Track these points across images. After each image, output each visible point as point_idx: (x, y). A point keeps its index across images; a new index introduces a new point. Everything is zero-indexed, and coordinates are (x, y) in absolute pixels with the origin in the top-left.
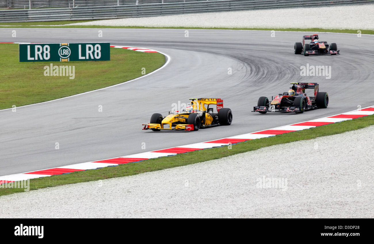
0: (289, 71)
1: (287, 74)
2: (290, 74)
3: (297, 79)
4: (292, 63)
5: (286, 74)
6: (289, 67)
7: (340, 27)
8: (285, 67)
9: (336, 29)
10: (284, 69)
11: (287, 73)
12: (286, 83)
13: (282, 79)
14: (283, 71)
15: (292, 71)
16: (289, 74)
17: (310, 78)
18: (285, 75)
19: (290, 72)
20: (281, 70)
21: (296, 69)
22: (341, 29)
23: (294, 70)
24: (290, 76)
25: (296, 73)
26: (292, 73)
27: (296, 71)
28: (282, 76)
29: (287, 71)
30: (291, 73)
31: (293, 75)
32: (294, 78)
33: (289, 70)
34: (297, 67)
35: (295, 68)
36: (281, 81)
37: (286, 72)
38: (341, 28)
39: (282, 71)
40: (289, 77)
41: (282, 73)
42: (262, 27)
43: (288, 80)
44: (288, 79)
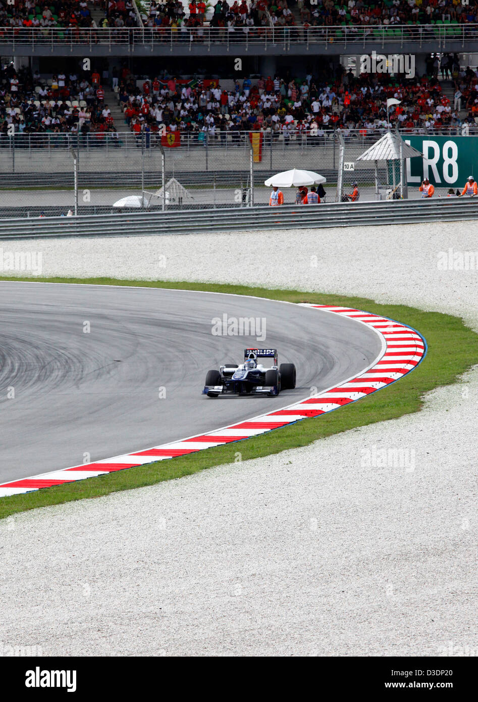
0: (58, 364)
1: (56, 369)
2: (61, 371)
3: (74, 380)
4: (64, 348)
5: (53, 370)
6: (60, 356)
7: (149, 276)
8: (50, 355)
9: (140, 280)
10: (49, 359)
11: (56, 367)
12: (54, 388)
13: (47, 379)
14: (48, 364)
15: (64, 364)
16: (59, 369)
17: (97, 378)
18: (52, 371)
19: (62, 366)
20: (44, 363)
21: (72, 360)
22: (150, 281)
23: (67, 362)
24: (60, 373)
25: (71, 369)
26: (65, 367)
27: (71, 365)
28: (46, 373)
29: (56, 363)
30: (63, 367)
31: (67, 372)
32: (70, 378)
33: (59, 361)
34: (73, 355)
35: (69, 358)
36: (46, 383)
37: (53, 366)
38: (150, 279)
39: (46, 363)
40: (59, 376)
41: (47, 367)
43: (58, 381)
44: (58, 378)
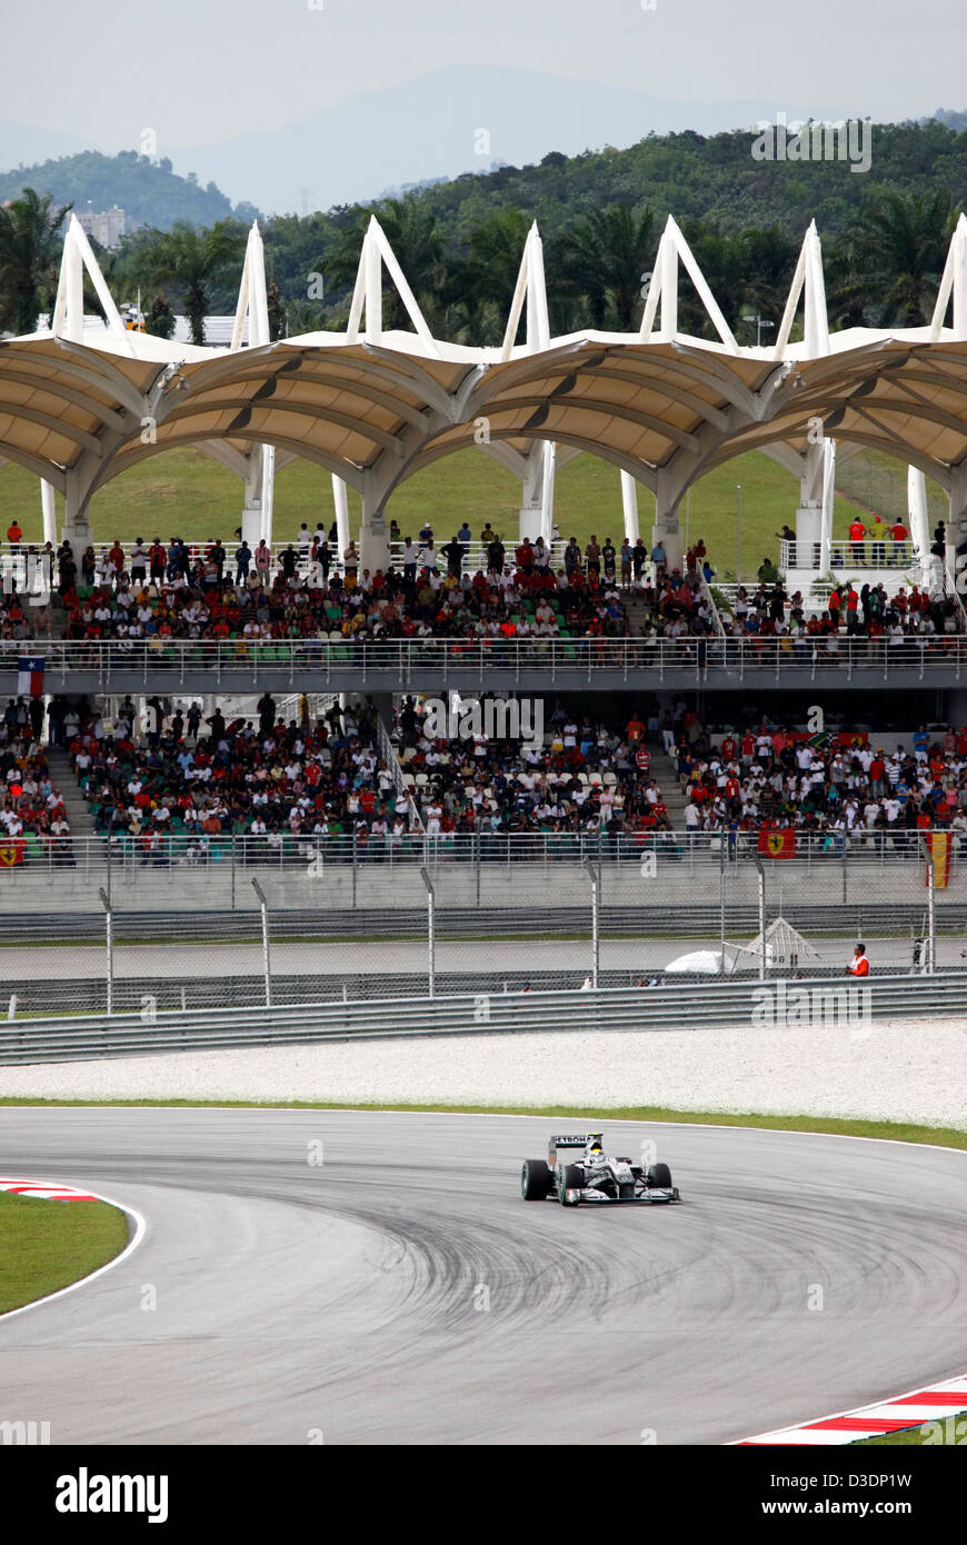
0: (560, 1272)
1: (557, 1285)
2: (565, 1286)
3: (591, 1305)
4: (572, 1244)
5: (551, 1285)
6: (563, 1258)
7: (734, 1105)
8: (547, 1257)
9: (718, 1111)
10: (543, 1264)
11: (556, 1279)
12: (552, 1322)
13: (539, 1304)
14: (542, 1273)
15: (573, 1273)
16: (562, 1284)
17: (635, 1303)
18: (548, 1289)
19: (567, 1278)
20: (534, 1271)
21: (587, 1266)
22: (736, 1113)
23: (577, 1269)
24: (565, 1292)
25: (585, 1283)
26: (573, 1281)
27: (585, 1276)
28: (537, 1291)
29: (556, 1271)
30: (569, 1280)
31: (578, 1289)
32: (582, 1302)
33: (562, 1268)
34: (589, 1257)
35: (581, 1262)
36: (538, 1310)
37: (552, 1278)
38: (736, 1110)
39: (538, 1273)
40: (563, 1298)
41: (539, 1279)
42: (460, 1100)
43: (561, 1307)
44: (560, 1303)
